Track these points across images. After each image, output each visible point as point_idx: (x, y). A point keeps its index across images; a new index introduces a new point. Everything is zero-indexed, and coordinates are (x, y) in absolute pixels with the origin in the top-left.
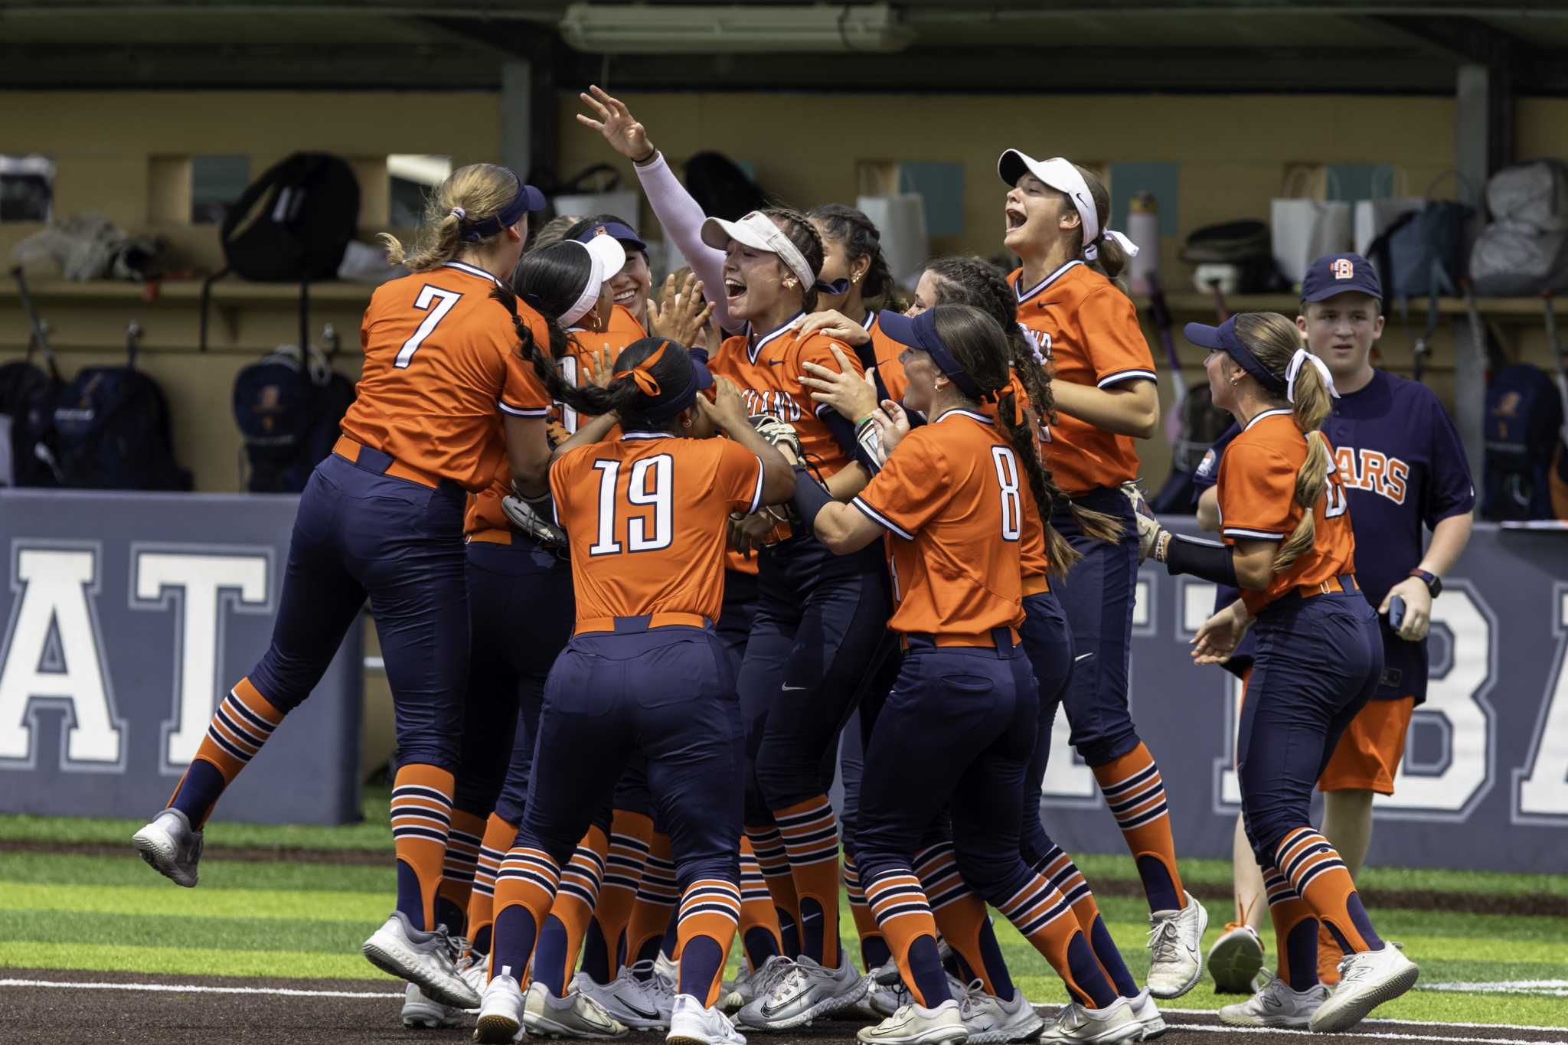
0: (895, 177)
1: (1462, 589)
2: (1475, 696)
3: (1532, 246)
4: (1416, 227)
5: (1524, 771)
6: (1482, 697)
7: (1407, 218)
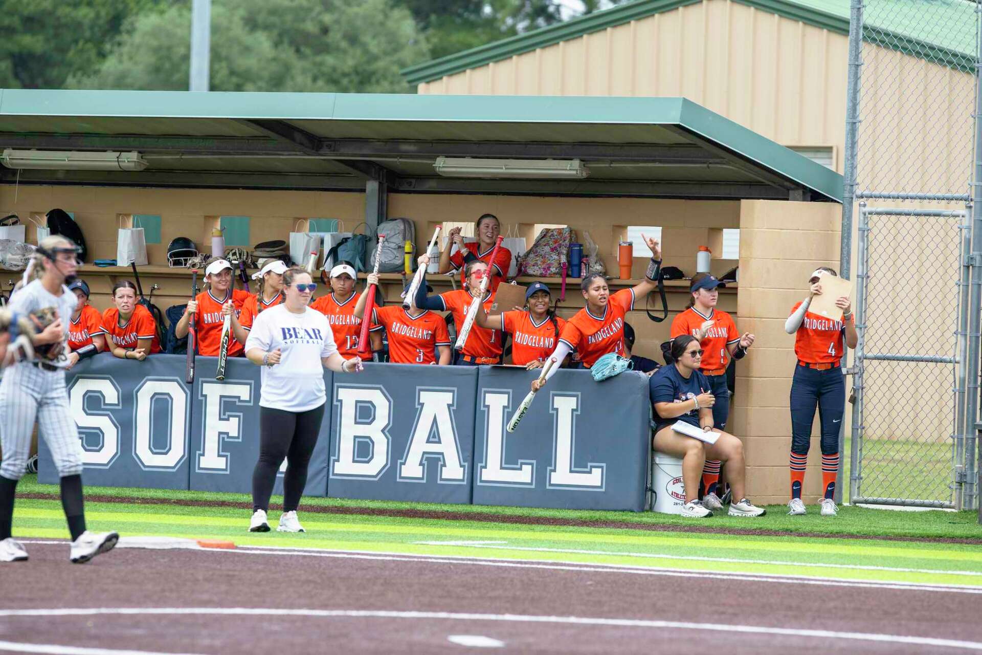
0: (130, 222)
1: (380, 389)
2: (383, 431)
3: (395, 252)
4: (349, 244)
5: (403, 461)
6: (386, 431)
7: (345, 240)
